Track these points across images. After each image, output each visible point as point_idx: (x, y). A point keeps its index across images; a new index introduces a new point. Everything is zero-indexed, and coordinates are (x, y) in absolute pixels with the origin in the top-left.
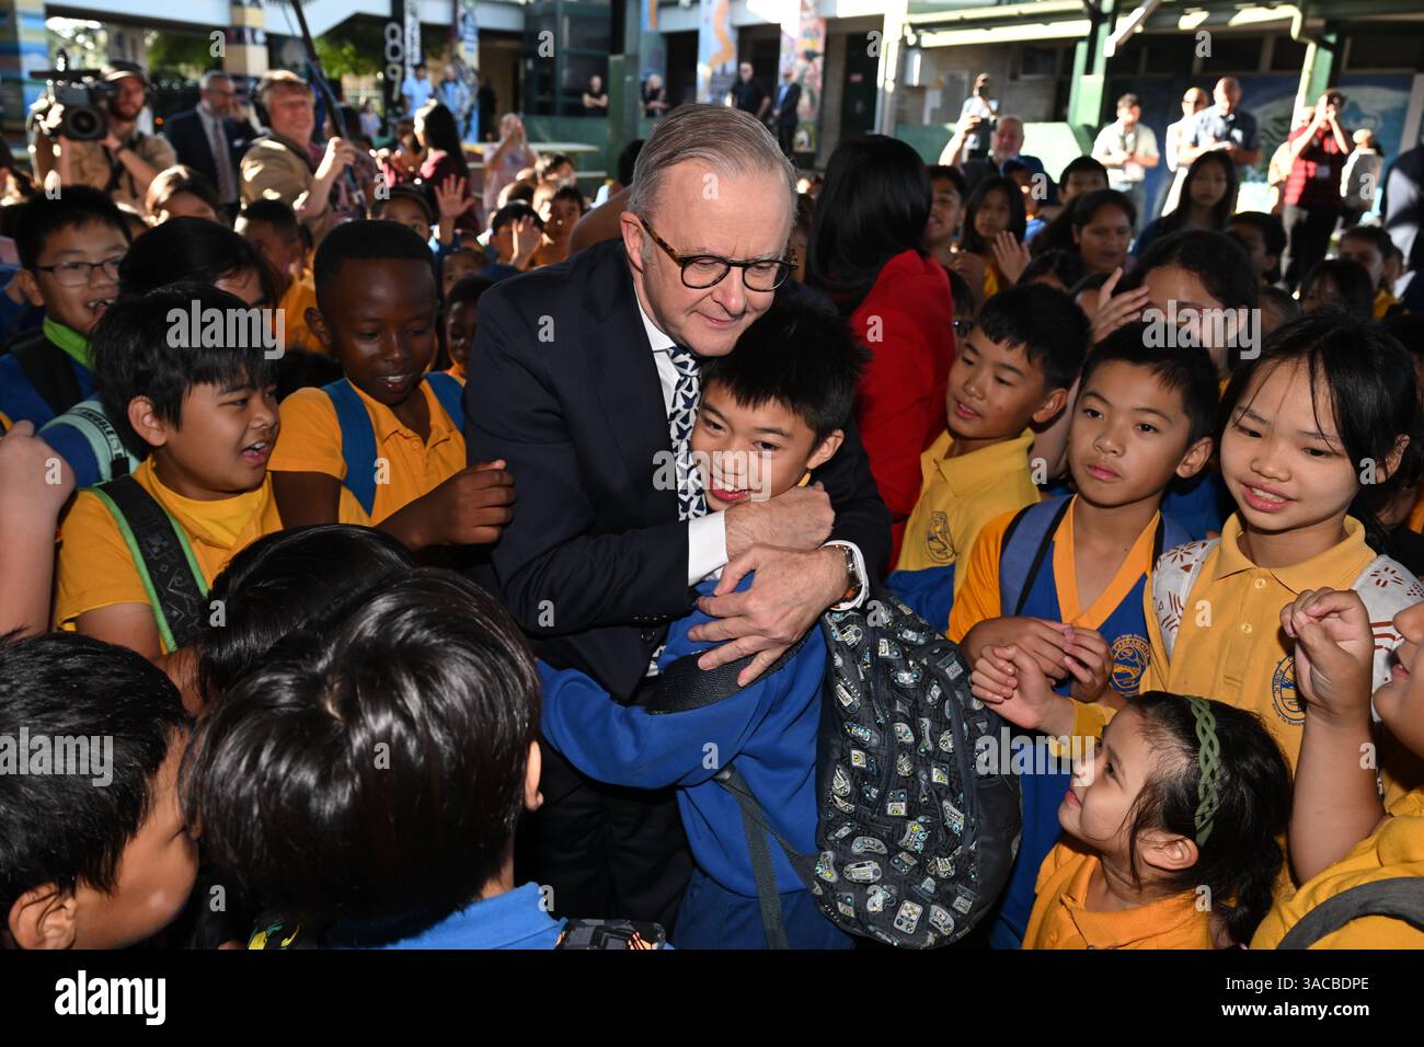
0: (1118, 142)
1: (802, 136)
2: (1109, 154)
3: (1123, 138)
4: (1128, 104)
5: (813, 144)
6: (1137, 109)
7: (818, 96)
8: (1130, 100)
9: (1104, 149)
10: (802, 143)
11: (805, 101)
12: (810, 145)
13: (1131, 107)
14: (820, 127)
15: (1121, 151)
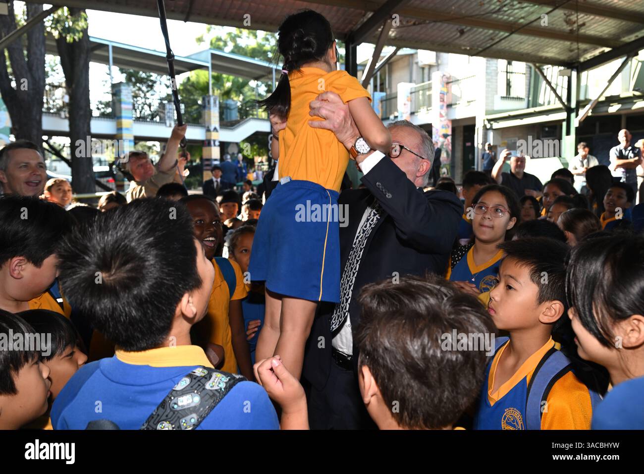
0: (580, 164)
1: (444, 170)
2: (576, 169)
3: (582, 162)
4: (582, 147)
5: (449, 173)
6: (587, 149)
7: (450, 153)
8: (583, 145)
9: (573, 167)
10: (444, 173)
11: (444, 155)
12: (448, 173)
13: (584, 148)
14: (452, 166)
15: (581, 168)
